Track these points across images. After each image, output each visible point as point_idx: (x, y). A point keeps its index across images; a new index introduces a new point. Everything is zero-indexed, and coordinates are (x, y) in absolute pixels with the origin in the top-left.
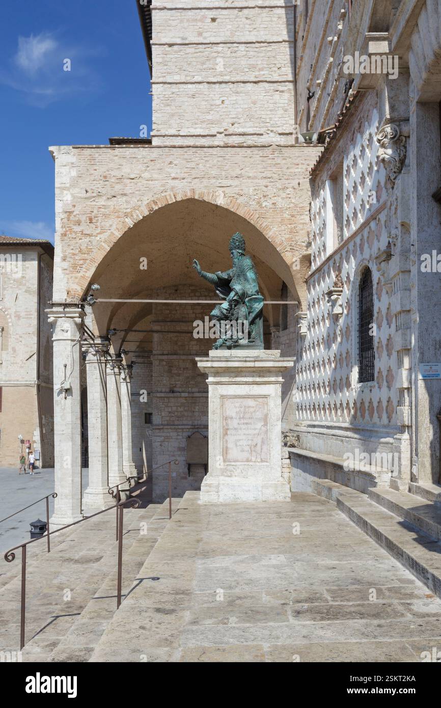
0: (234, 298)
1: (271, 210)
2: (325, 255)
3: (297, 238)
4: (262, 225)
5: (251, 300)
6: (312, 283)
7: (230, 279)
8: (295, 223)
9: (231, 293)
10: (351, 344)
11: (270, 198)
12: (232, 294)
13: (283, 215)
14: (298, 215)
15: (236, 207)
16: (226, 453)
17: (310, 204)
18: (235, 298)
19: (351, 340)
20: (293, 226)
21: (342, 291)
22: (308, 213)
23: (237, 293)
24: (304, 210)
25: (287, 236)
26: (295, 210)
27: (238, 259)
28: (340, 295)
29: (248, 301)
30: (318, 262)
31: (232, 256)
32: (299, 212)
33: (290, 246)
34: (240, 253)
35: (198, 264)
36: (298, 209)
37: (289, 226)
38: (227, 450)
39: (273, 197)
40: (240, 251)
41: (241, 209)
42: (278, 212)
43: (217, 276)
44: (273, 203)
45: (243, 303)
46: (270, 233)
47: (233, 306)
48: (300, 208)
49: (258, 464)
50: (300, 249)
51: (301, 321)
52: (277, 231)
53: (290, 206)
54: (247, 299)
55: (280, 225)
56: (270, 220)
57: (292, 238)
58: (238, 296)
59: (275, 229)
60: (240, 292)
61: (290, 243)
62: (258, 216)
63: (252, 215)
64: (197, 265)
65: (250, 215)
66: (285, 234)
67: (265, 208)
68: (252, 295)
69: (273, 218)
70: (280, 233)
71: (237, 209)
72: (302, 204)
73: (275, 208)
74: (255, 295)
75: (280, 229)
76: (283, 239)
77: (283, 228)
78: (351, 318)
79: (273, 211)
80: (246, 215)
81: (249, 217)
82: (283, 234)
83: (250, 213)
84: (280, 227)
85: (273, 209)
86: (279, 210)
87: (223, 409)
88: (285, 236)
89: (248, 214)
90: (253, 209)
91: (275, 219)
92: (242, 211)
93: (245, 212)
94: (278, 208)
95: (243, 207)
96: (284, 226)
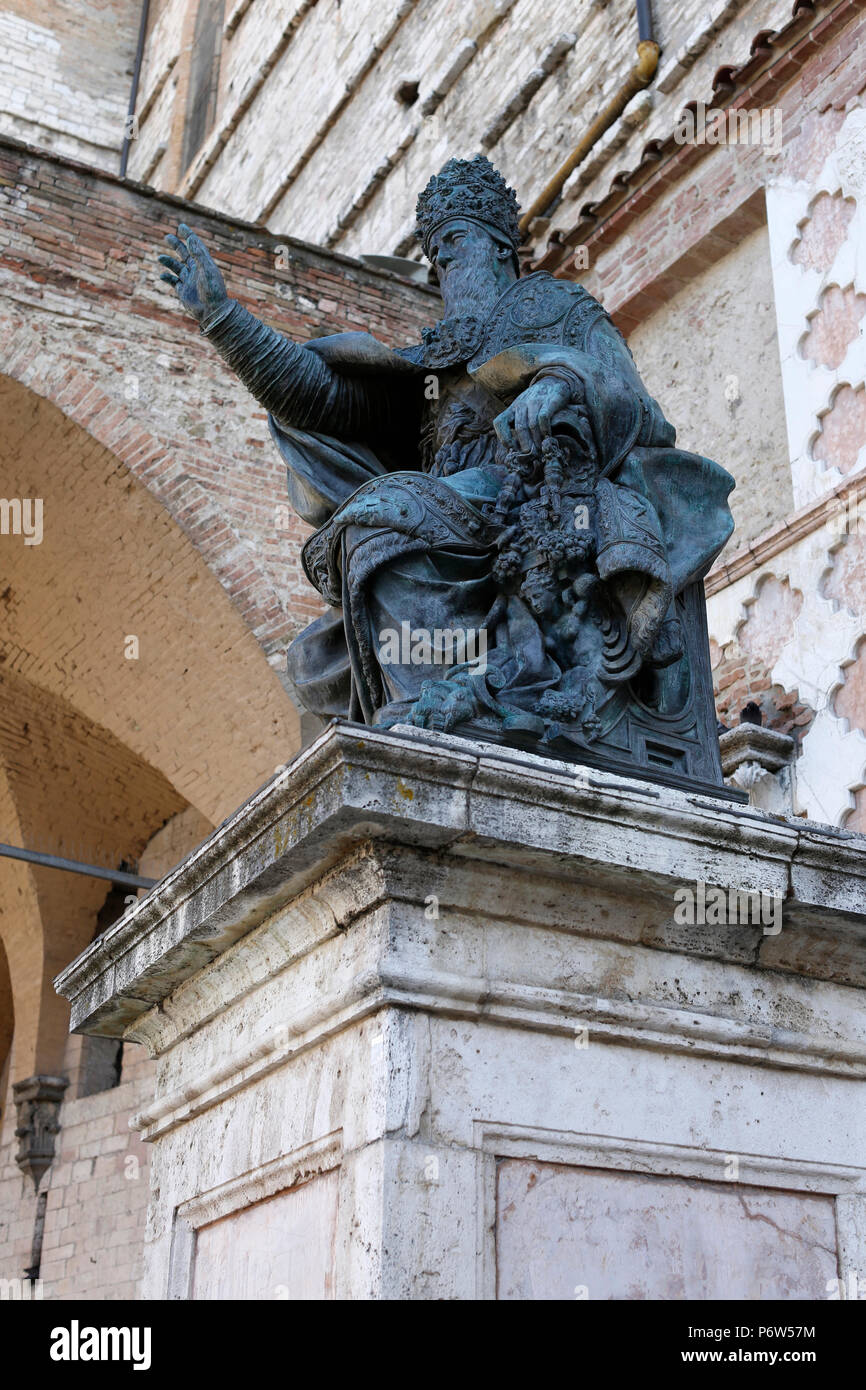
1: (243, 463)
4: (198, 512)
11: (243, 419)
15: (87, 406)
39: (254, 416)
40: (504, 240)
41: (108, 420)
42: (269, 479)
44: (252, 441)
45: (612, 478)
46: (229, 558)
52: (259, 555)
55: (275, 536)
56: (232, 502)
59: (251, 544)
62: (180, 471)
63: (154, 460)
65: (148, 456)
66: (293, 578)
67: (215, 449)
69: (247, 498)
70: (272, 565)
71: (92, 415)
73: (257, 462)
75: (271, 550)
76: (283, 595)
79: (248, 469)
80: (131, 450)
81: (142, 461)
82: (285, 576)
83: (147, 449)
84: (275, 542)
85: (250, 464)
86: (273, 476)
87: (496, 1263)
88: (290, 584)
89: (140, 449)
90: (161, 435)
91: (254, 507)
92: (116, 429)
93: (127, 437)
94: (270, 466)
95: (120, 417)
96: (290, 544)
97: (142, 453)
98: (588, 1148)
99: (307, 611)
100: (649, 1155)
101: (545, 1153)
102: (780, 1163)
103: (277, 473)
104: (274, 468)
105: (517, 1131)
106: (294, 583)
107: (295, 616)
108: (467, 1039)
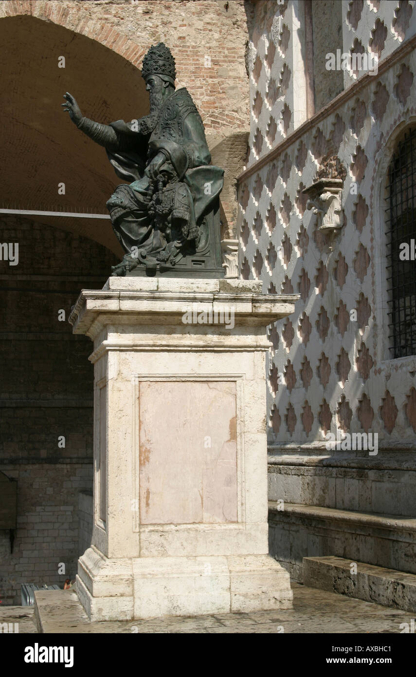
0: (162, 168)
1: (177, 49)
2: (287, 127)
3: (224, 103)
5: (197, 172)
6: (254, 185)
7: (145, 133)
8: (221, 76)
9: (156, 158)
10: (373, 283)
11: (174, 28)
12: (159, 160)
13: (198, 60)
14: (225, 61)
15: (111, 39)
16: (147, 504)
17: (247, 44)
18: (165, 167)
19: (373, 274)
20: (216, 81)
21: (340, 185)
22: (243, 60)
23: (168, 159)
24: (236, 53)
25: (206, 98)
26: (220, 52)
27: (163, 94)
28: (336, 193)
29: (192, 176)
30: (268, 144)
31: (149, 87)
32: (226, 56)
33: (211, 116)
34: (166, 82)
35: (74, 101)
36: (226, 52)
37: (210, 81)
38: (148, 498)
39: (179, 26)
40: (166, 79)
41: (120, 43)
42: (189, 53)
43: (115, 128)
44: (180, 38)
45: (181, 181)
47: (161, 183)
48: (228, 49)
49: (217, 527)
50: (230, 122)
51: (227, 256)
53: (211, 45)
54: (190, 172)
55: (193, 78)
57: (214, 103)
58: (172, 163)
59: (183, 83)
60: (176, 156)
61: (211, 110)
64: (72, 104)
66: (202, 94)
68: (201, 163)
71: (113, 43)
72: (230, 43)
73: (183, 46)
74: (204, 164)
77: (198, 84)
78: (372, 231)
79: (180, 51)
80: (130, 54)
81: (136, 58)
82: (199, 94)
83: (137, 52)
84: (193, 81)
85: (180, 48)
86: (190, 51)
87: (139, 406)
88: (202, 97)
89: (135, 52)
90: (143, 44)
91: (184, 67)
92: (123, 47)
93: (129, 48)
94: (189, 47)
95: (124, 40)
96: (200, 80)
97: (135, 54)
98: (164, 377)
99: (209, 107)
100: (180, 377)
101: (152, 379)
102: (218, 375)
103: (192, 50)
104: (191, 47)
105: (143, 375)
106: (203, 97)
107: (204, 110)
108: (129, 355)
